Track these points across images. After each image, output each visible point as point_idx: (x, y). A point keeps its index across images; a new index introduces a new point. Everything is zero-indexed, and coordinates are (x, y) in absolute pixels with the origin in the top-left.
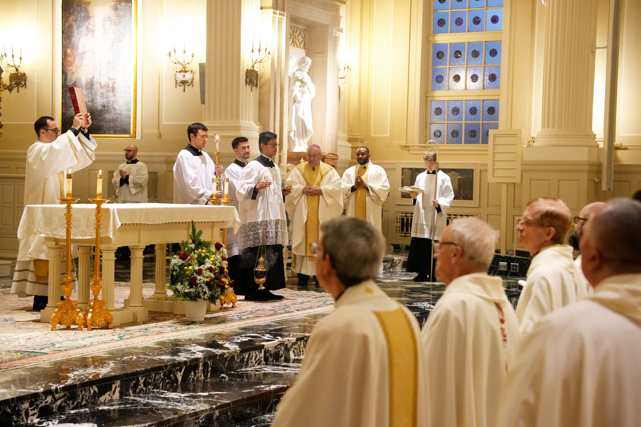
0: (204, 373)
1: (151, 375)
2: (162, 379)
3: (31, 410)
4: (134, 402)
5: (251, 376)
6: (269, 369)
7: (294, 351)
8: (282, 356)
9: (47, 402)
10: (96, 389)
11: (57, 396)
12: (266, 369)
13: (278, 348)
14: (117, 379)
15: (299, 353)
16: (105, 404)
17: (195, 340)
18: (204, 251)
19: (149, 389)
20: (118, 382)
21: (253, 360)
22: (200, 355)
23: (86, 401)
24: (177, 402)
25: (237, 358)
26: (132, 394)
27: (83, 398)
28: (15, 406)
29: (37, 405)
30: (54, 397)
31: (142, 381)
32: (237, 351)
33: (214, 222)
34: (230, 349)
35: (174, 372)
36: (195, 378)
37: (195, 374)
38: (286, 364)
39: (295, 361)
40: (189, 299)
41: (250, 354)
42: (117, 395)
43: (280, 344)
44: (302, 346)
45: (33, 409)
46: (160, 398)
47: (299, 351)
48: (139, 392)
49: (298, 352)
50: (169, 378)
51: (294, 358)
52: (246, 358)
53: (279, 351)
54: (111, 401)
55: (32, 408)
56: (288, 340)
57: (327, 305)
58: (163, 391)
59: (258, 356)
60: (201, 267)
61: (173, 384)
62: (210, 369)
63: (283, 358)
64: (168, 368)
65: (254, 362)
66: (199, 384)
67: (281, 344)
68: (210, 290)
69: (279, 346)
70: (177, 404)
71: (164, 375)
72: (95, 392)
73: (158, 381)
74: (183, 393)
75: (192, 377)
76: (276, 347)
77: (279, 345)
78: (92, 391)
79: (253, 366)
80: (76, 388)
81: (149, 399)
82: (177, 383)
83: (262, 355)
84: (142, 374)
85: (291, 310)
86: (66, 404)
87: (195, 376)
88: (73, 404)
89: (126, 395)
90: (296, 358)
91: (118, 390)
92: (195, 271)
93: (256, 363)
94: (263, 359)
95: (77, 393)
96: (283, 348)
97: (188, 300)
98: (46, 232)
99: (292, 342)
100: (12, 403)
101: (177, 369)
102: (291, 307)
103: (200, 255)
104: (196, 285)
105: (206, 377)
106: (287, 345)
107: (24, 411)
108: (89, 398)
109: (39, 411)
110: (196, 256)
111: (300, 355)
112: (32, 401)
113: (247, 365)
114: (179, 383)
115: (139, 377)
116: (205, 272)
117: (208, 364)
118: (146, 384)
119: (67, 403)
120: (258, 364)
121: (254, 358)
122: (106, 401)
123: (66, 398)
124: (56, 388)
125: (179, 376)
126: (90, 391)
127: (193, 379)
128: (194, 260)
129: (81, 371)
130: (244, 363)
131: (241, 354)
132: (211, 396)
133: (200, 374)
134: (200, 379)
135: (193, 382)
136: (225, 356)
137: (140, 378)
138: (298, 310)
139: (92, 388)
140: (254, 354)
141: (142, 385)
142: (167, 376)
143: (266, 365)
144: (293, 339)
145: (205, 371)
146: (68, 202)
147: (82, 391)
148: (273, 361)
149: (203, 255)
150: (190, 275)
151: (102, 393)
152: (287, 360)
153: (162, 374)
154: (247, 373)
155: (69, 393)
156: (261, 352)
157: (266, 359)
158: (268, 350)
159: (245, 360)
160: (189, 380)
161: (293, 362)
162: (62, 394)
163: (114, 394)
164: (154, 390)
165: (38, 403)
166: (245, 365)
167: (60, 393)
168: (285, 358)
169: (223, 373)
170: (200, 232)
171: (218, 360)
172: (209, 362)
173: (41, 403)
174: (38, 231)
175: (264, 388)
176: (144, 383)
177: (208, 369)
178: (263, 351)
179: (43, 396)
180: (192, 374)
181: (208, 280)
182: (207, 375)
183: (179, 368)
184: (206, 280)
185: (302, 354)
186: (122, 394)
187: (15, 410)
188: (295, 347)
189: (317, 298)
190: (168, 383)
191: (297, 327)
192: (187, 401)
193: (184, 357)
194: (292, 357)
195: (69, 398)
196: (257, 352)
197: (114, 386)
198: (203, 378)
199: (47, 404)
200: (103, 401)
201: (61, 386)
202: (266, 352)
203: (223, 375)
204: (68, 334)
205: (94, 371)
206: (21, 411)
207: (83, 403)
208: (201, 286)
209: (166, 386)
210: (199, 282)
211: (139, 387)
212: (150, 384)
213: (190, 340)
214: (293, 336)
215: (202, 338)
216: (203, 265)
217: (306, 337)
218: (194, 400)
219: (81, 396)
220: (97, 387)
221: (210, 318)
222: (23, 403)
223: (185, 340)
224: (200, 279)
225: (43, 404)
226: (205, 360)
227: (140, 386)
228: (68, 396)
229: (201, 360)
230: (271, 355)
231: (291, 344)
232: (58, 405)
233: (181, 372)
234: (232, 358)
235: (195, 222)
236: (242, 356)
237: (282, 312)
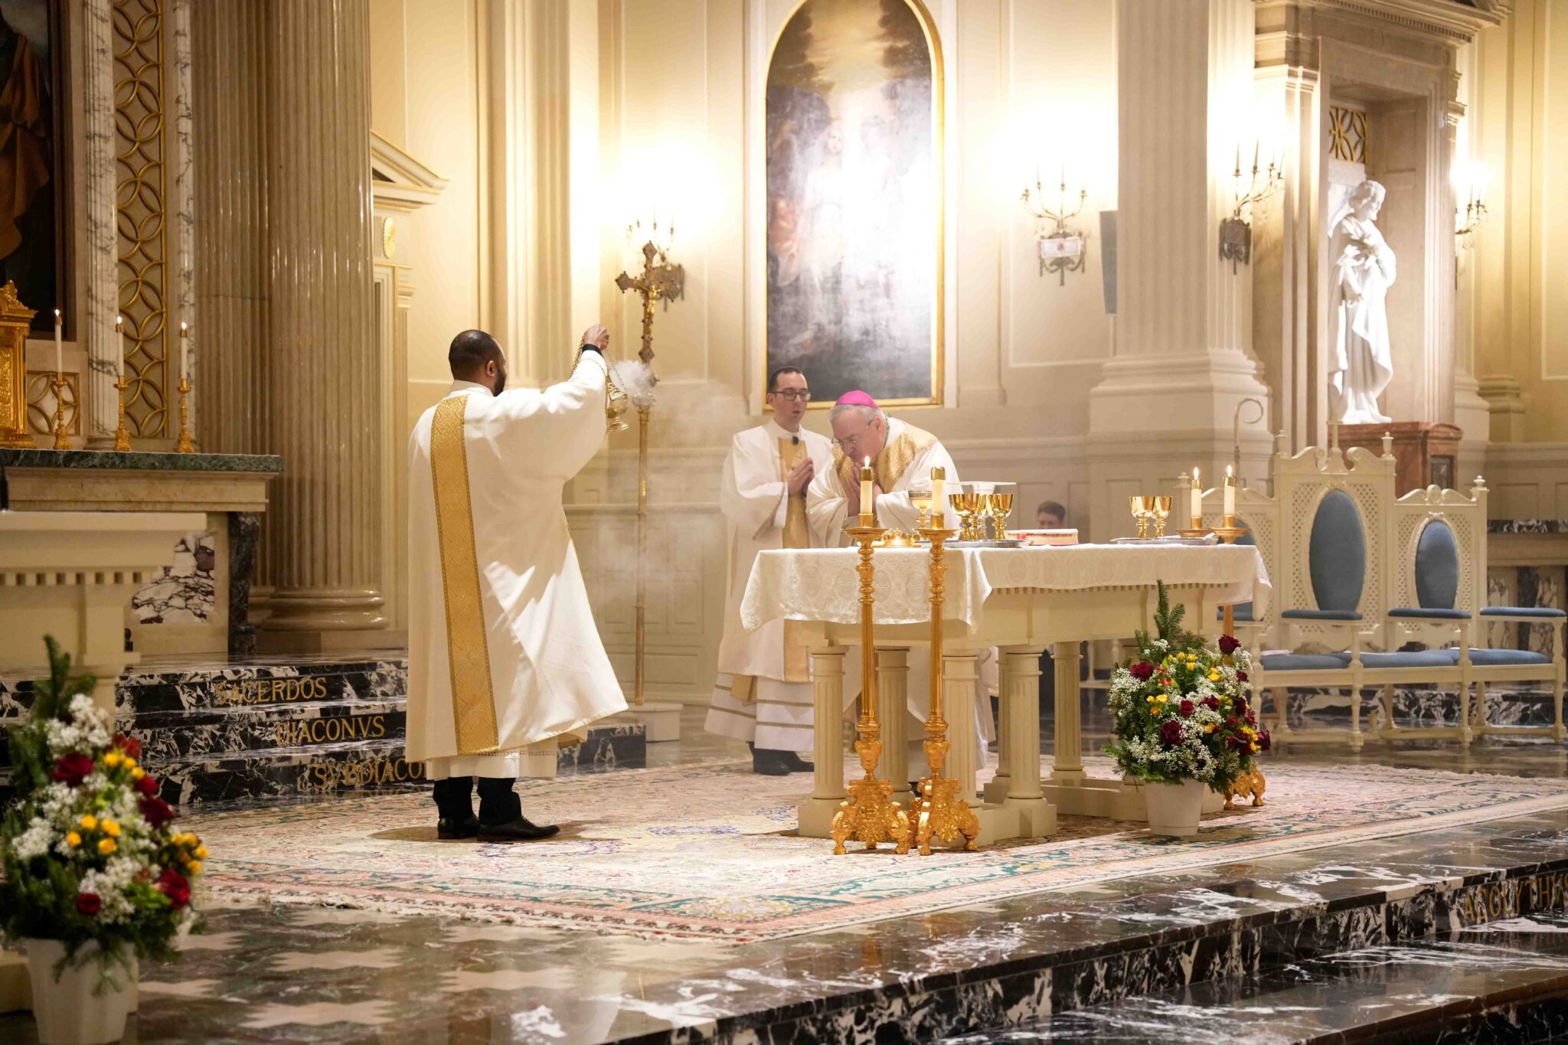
0: (1244, 959)
1: (1120, 958)
2: (1147, 970)
3: (860, 1032)
4: (1088, 1025)
5: (1356, 971)
6: (1404, 956)
7: (1459, 914)
8: (1431, 925)
9: (891, 1015)
10: (998, 988)
11: (914, 1000)
12: (1398, 955)
13: (1421, 903)
14: (1046, 966)
15: (1473, 919)
16: (1020, 1027)
17: (1198, 878)
18: (1191, 657)
19: (1119, 994)
20: (1047, 974)
21: (1360, 932)
22: (1231, 914)
23: (978, 1016)
24: (1200, 1027)
25: (1322, 923)
26: (1079, 1006)
27: (970, 1010)
28: (826, 1019)
29: (872, 1022)
30: (906, 1001)
31: (1101, 973)
32: (1321, 906)
33: (1205, 585)
34: (1300, 901)
35: (1174, 955)
36: (1225, 972)
37: (1224, 961)
38: (1442, 944)
39: (1463, 937)
40: (1162, 778)
41: (1351, 915)
42: (1045, 1007)
43: (1426, 892)
44: (1479, 899)
45: (864, 1031)
46: (1153, 1016)
47: (1471, 912)
48: (1097, 1001)
49: (1469, 915)
50: (1164, 969)
51: (1462, 930)
52: (1344, 925)
53: (1423, 911)
54: (1034, 1019)
55: (861, 1028)
56: (1445, 883)
57: (1504, 801)
58: (1153, 1001)
59: (1372, 921)
60: (1189, 697)
61: (1172, 985)
62: (1257, 949)
63: (1433, 930)
64: (1160, 941)
65: (1363, 936)
66: (1234, 987)
67: (1428, 891)
68: (1215, 755)
69: (1423, 898)
70: (1205, 1032)
71: (1152, 960)
72: (996, 994)
73: (1138, 973)
74: (1206, 1006)
75: (1217, 968)
76: (1414, 900)
77: (1422, 893)
78: (990, 994)
79: (1362, 947)
80: (955, 983)
81: (1126, 1018)
82: (1182, 982)
83: (1381, 918)
84: (1101, 953)
85: (1414, 812)
86: (934, 1023)
87: (1222, 967)
88: (949, 1022)
89: (1067, 1008)
90: (1466, 929)
91: (1048, 992)
92: (1173, 707)
93: (1367, 940)
94: (1383, 929)
95: (958, 996)
96: (1432, 904)
97: (1159, 781)
98: (806, 609)
99: (1454, 887)
100: (818, 1011)
101: (1182, 947)
102: (1410, 804)
103: (1181, 668)
104: (1179, 741)
105: (1249, 968)
106: (1441, 895)
107: (844, 1034)
108: (983, 1011)
109: (877, 1037)
110: (1172, 670)
111: (1475, 923)
112: (859, 1010)
113: (1345, 944)
114: (1187, 981)
115: (1092, 963)
116: (1198, 709)
117: (1253, 935)
118: (1111, 981)
119: (936, 1020)
120: (1374, 943)
121: (1362, 925)
122: (1022, 1020)
123: (933, 1005)
124: (912, 982)
125: (1187, 964)
126: (985, 992)
127: (1220, 974)
128: (1169, 680)
129: (951, 945)
130: (1338, 939)
131: (1331, 914)
132: (1282, 1015)
133: (1234, 963)
134: (1236, 973)
135: (1220, 981)
136: (1294, 918)
137: (1096, 965)
138: (1431, 813)
139: (989, 984)
140: (1362, 916)
141: (1102, 984)
142: (1158, 962)
143: (1392, 944)
144: (1457, 881)
145: (1246, 953)
146: (865, 536)
147: (966, 991)
148: (1408, 936)
149: (1191, 666)
150: (1161, 716)
151: (1009, 1000)
152: (1444, 934)
153: (1147, 957)
154: (1347, 964)
155: (940, 994)
156: (1379, 912)
157: (1392, 931)
158: (1396, 906)
159: (1342, 930)
160: (1210, 977)
161: (1460, 940)
162: (925, 996)
163: (1039, 1002)
164: (1130, 998)
165: (873, 1014)
166: (1341, 943)
167: (920, 993)
168: (1438, 930)
169: (1290, 962)
170: (1180, 611)
171: (1277, 927)
172: (1254, 931)
173: (880, 1015)
174: (787, 606)
175: (1417, 999)
176: (1107, 977)
177: (1253, 949)
178: (1383, 908)
179: (884, 998)
180: (1217, 960)
181: (1208, 729)
182: (1252, 965)
183: (1184, 943)
184: (1203, 729)
185: (1479, 921)
186: (1057, 1004)
187: (825, 1030)
188: (1462, 900)
189: (1467, 787)
190: (1161, 981)
191: (1451, 852)
192: (1227, 1026)
193: (1193, 917)
194: (1456, 926)
195: (940, 1009)
196: (1369, 912)
197: (1038, 983)
198: (1241, 972)
199: (893, 1019)
200: (1015, 1020)
201: (921, 977)
202: (1390, 912)
203: (1290, 967)
204: (877, 861)
205: (982, 944)
206: (839, 1034)
207: (972, 1022)
208: (1190, 747)
209: (1156, 990)
210: (1186, 735)
211: (1096, 988)
212: (1119, 981)
213: (1184, 878)
214: (1453, 873)
215: (1211, 874)
216: (1192, 693)
217: (1488, 875)
218: (1243, 1024)
219: (965, 1003)
220: (1001, 982)
221: (1211, 830)
222: (841, 1014)
223: (1172, 878)
224: (1190, 727)
225: (885, 1020)
226: (1245, 927)
227: (1098, 984)
228: (937, 1002)
229: (1235, 926)
230: (1403, 918)
231: (1451, 894)
232: (917, 1022)
233: (1189, 954)
234: (1310, 923)
235: (1168, 586)
236: (1333, 921)
237: (1391, 816)
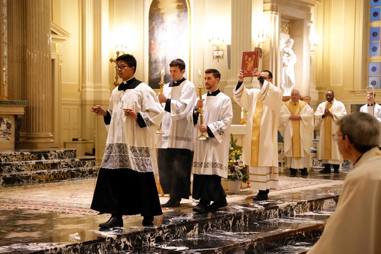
0: (244, 221)
1: (215, 221)
2: (221, 224)
3: (151, 238)
4: (206, 236)
5: (271, 224)
6: (282, 220)
7: (296, 211)
8: (289, 213)
9: (159, 234)
10: (185, 228)
11: (165, 231)
12: (280, 220)
13: (287, 208)
14: (197, 223)
15: (299, 212)
16: (190, 237)
17: (237, 203)
18: (238, 151)
19: (214, 229)
20: (197, 225)
21: (272, 215)
22: (242, 211)
23: (180, 235)
24: (231, 237)
25: (263, 213)
26: (205, 232)
27: (178, 233)
28: (143, 235)
29: (155, 236)
30: (163, 231)
31: (210, 225)
32: (263, 209)
33: (243, 135)
34: (258, 208)
35: (228, 220)
36: (240, 224)
37: (240, 222)
38: (291, 218)
39: (296, 216)
40: (231, 179)
41: (270, 211)
42: (197, 232)
43: (288, 206)
44: (301, 207)
45: (153, 238)
46: (221, 234)
47: (299, 210)
48: (209, 231)
49: (298, 211)
50: (225, 224)
51: (296, 214)
52: (268, 213)
53: (287, 210)
54: (194, 235)
55: (152, 237)
56: (293, 204)
57: (312, 185)
58: (222, 231)
59: (275, 212)
60: (238, 161)
61: (227, 227)
62: (248, 219)
63: (289, 215)
64: (224, 217)
65: (273, 216)
66: (242, 228)
67: (289, 206)
68: (243, 174)
69: (287, 207)
70: (232, 238)
71: (222, 222)
72: (185, 229)
73: (219, 225)
74: (234, 232)
75: (238, 223)
76: (285, 208)
77: (287, 206)
78: (183, 229)
79: (273, 218)
80: (175, 227)
81: (215, 235)
82: (230, 227)
83: (277, 212)
84: (210, 220)
85: (290, 187)
86: (169, 236)
87: (239, 223)
88: (173, 236)
89: (202, 233)
90: (298, 214)
91: (197, 229)
92: (234, 163)
93: (274, 217)
94: (278, 214)
95: (176, 230)
96: (290, 209)
97: (230, 180)
99: (295, 205)
100: (142, 234)
101: (229, 219)
102: (290, 186)
103: (236, 154)
104: (235, 171)
105: (245, 224)
106: (292, 207)
107: (148, 239)
108: (181, 233)
109: (155, 239)
110: (234, 154)
111: (300, 213)
112: (152, 233)
113: (269, 218)
114: (231, 226)
115: (208, 222)
116: (240, 164)
117: (247, 216)
118: (212, 227)
119: (170, 235)
120: (276, 218)
121: (273, 214)
122: (191, 235)
123: (169, 232)
124: (164, 226)
125: (231, 222)
126: (182, 229)
127: (239, 225)
128: (233, 157)
129: (176, 218)
130: (267, 217)
131: (266, 211)
132: (250, 234)
133: (242, 222)
134: (242, 225)
135: (239, 226)
136: (256, 212)
137: (209, 223)
138: (294, 188)
139: (183, 227)
140: (273, 211)
141: (210, 227)
142: (224, 222)
143: (280, 218)
144: (295, 203)
145: (245, 220)
147: (178, 229)
148: (284, 216)
149: (238, 153)
150: (231, 165)
151: (188, 231)
152: (292, 215)
153: (221, 221)
154: (269, 222)
155: (171, 229)
156: (277, 210)
157: (280, 215)
158: (281, 209)
159: (268, 215)
160: (236, 225)
161: (296, 217)
162: (167, 230)
163: (195, 232)
164: (217, 230)
165: (155, 234)
166: (268, 218)
167: (166, 229)
168: (291, 214)
169: (255, 222)
170: (236, 140)
171: (252, 214)
172: (247, 215)
173: (157, 234)
175: (282, 230)
176: (211, 226)
177: (247, 219)
178: (278, 210)
179: (158, 231)
180: (238, 222)
181: (242, 168)
182: (246, 223)
183: (230, 218)
184: (240, 168)
185: (301, 212)
186: (199, 232)
187: (143, 238)
188: (297, 208)
189: (305, 182)
190: (225, 226)
191: (296, 197)
192: (237, 236)
193: (233, 212)
194: (295, 214)
195: (171, 233)
196: (275, 210)
197: (195, 227)
198: (244, 224)
199: (159, 235)
200: (189, 235)
201: (167, 226)
202: (279, 210)
203: (255, 223)
204: (163, 199)
205: (183, 218)
206: (147, 239)
207: (179, 236)
208: (237, 172)
209: (223, 228)
210: (236, 170)
211: (209, 228)
212: (214, 226)
213: (234, 203)
214: (295, 201)
215: (240, 202)
216: (238, 160)
217: (303, 202)
218: (241, 236)
219: (177, 232)
220: (186, 227)
221: (243, 192)
222: (147, 234)
223: (231, 203)
224: (237, 168)
225: (158, 235)
226: (245, 214)
227: (209, 227)
228: (170, 231)
229: (242, 214)
230: (282, 212)
231: (294, 206)
232: (165, 236)
233: (231, 220)
234: (260, 213)
235: (234, 135)
236: (266, 212)
237: (285, 188)
